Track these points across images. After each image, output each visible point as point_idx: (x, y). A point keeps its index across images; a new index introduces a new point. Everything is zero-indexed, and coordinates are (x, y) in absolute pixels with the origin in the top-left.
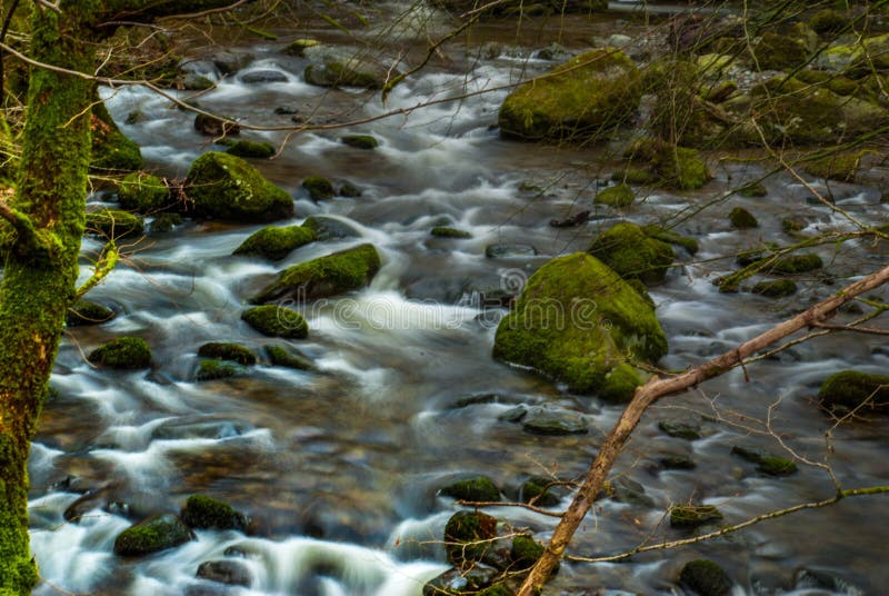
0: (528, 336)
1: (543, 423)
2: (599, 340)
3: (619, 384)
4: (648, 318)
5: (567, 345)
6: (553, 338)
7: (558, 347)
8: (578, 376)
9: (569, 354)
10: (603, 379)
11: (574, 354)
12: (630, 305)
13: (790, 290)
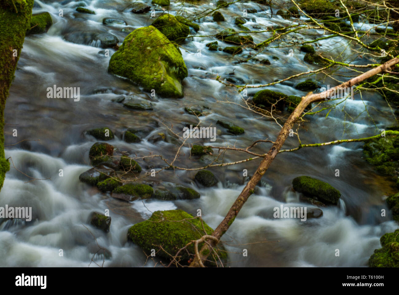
0: (125, 63)
1: (133, 104)
2: (159, 68)
3: (167, 89)
4: (180, 59)
5: (143, 69)
6: (137, 65)
7: (139, 70)
8: (148, 84)
9: (144, 73)
10: (160, 86)
11: (147, 73)
12: (173, 53)
13: (239, 52)
